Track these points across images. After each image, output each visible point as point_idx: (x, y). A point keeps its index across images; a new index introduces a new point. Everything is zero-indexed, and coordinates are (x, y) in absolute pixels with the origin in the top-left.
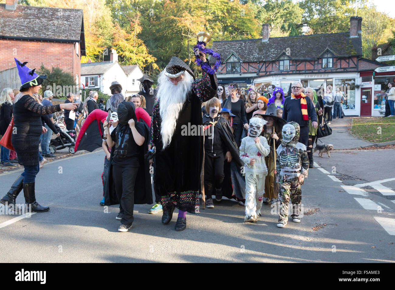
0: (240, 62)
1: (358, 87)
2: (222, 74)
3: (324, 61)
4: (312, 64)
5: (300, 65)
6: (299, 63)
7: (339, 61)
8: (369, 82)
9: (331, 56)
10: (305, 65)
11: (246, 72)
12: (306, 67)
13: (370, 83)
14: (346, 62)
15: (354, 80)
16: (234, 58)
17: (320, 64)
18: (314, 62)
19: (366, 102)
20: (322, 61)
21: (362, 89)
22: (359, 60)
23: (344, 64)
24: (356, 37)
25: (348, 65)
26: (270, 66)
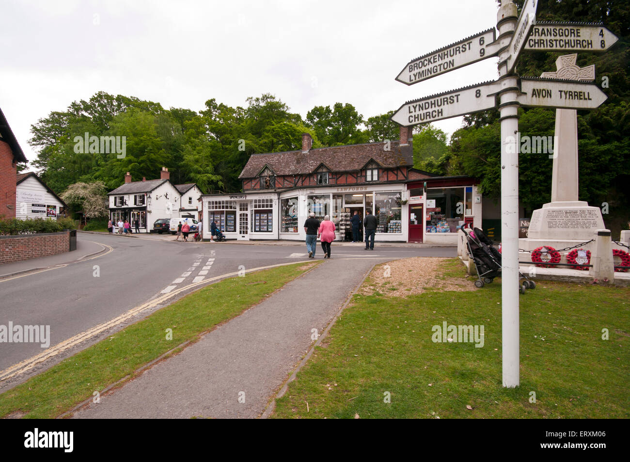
0: (274, 176)
1: (405, 203)
2: (255, 189)
3: (369, 173)
4: (355, 177)
5: (340, 178)
6: (340, 175)
7: (386, 172)
8: (419, 197)
9: (376, 167)
10: (346, 178)
11: (281, 186)
12: (348, 180)
13: (421, 198)
14: (395, 174)
15: (400, 193)
16: (268, 171)
17: (364, 176)
18: (357, 174)
19: (416, 223)
20: (366, 173)
21: (410, 206)
22: (409, 171)
23: (392, 177)
24: (407, 145)
25: (396, 177)
26: (307, 180)
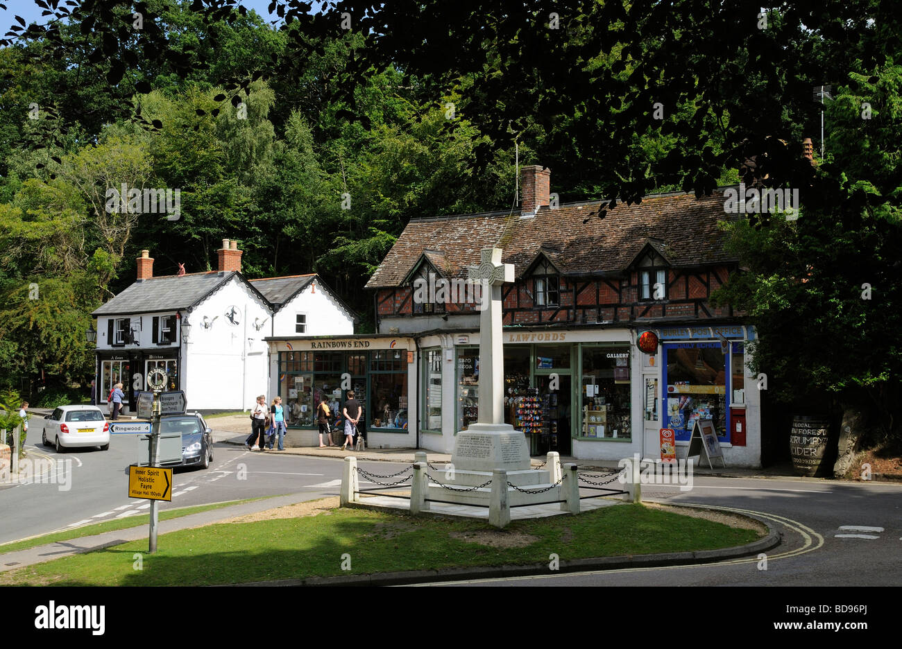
3: (645, 279)
4: (614, 288)
5: (585, 291)
6: (582, 285)
9: (661, 264)
10: (598, 291)
11: (458, 310)
12: (601, 296)
16: (430, 270)
17: (635, 287)
18: (620, 281)
20: (639, 279)
25: (706, 290)
